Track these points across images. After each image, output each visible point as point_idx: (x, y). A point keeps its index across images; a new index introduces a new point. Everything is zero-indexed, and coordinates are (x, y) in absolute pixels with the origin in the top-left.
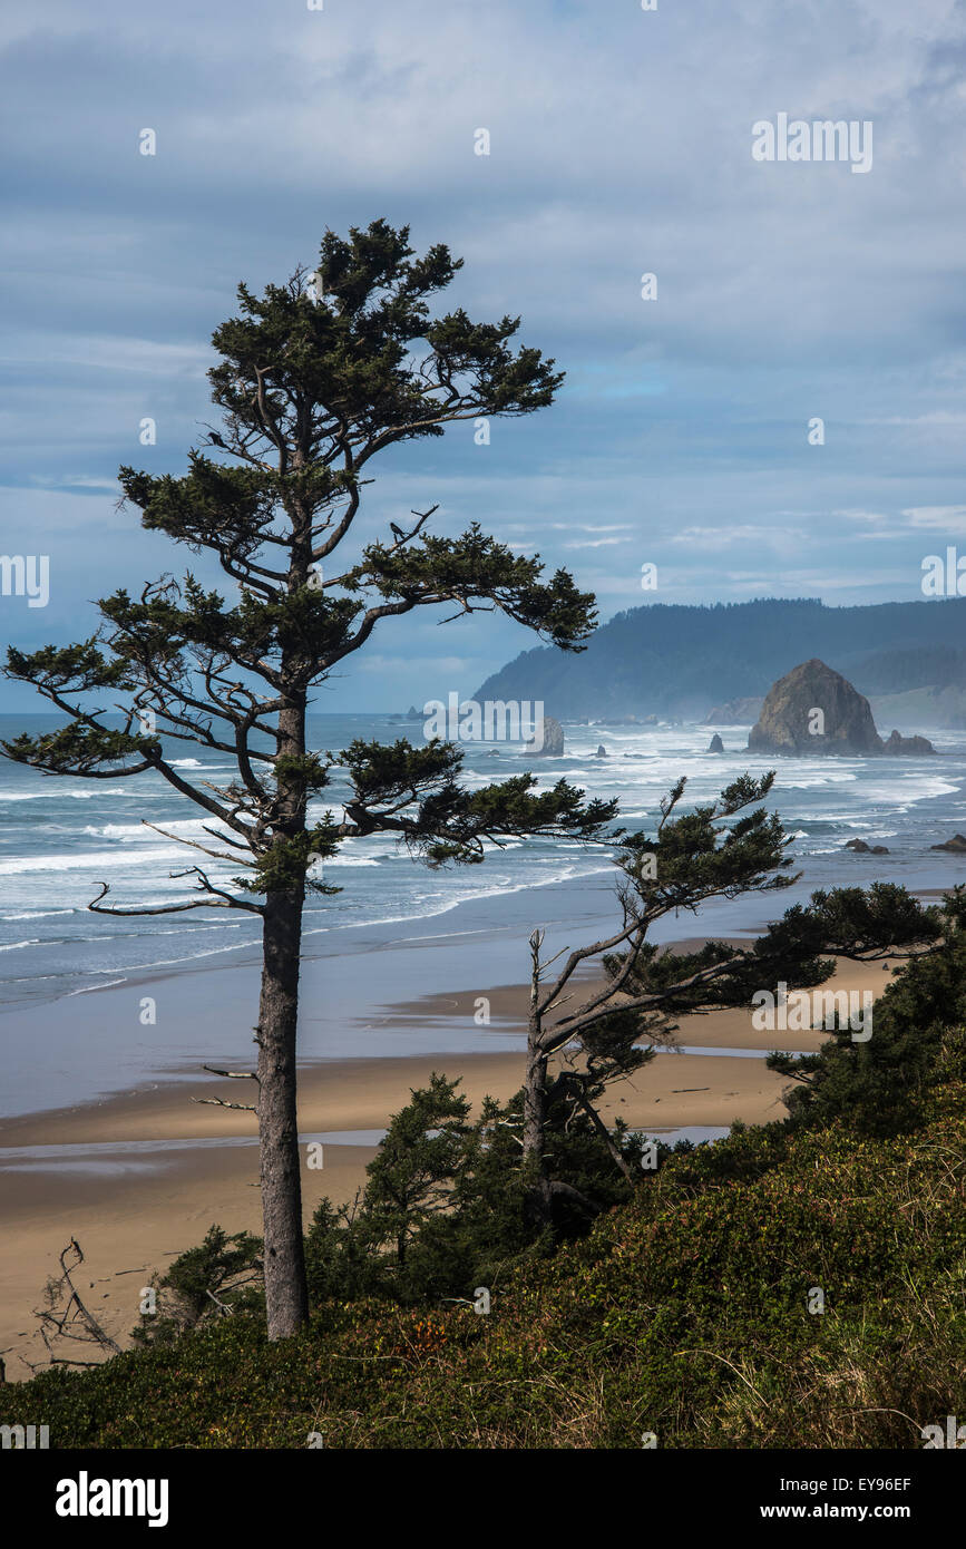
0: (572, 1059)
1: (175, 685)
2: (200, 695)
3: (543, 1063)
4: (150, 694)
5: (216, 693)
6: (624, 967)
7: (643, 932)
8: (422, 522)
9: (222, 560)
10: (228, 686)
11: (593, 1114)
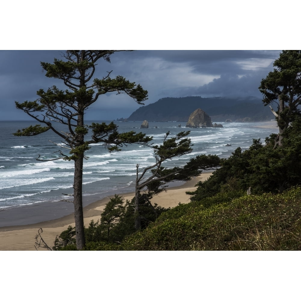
0: (145, 191)
1: (55, 110)
2: (60, 112)
3: (139, 192)
4: (49, 112)
5: (64, 112)
6: (156, 172)
7: (160, 164)
8: (109, 74)
9: (65, 82)
10: (66, 110)
11: (149, 202)
